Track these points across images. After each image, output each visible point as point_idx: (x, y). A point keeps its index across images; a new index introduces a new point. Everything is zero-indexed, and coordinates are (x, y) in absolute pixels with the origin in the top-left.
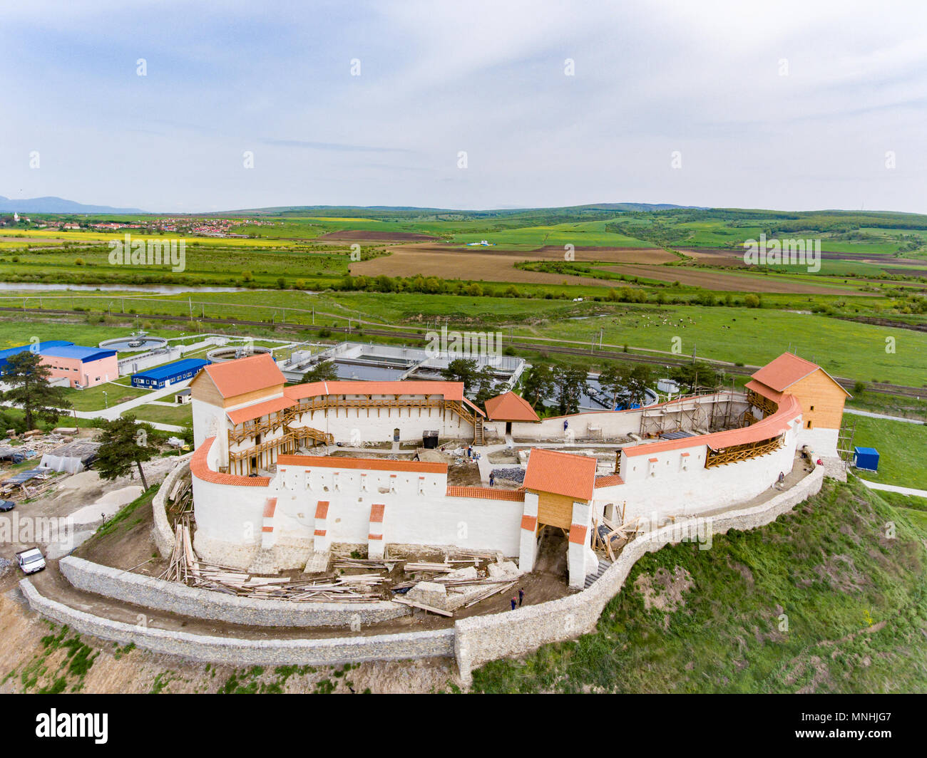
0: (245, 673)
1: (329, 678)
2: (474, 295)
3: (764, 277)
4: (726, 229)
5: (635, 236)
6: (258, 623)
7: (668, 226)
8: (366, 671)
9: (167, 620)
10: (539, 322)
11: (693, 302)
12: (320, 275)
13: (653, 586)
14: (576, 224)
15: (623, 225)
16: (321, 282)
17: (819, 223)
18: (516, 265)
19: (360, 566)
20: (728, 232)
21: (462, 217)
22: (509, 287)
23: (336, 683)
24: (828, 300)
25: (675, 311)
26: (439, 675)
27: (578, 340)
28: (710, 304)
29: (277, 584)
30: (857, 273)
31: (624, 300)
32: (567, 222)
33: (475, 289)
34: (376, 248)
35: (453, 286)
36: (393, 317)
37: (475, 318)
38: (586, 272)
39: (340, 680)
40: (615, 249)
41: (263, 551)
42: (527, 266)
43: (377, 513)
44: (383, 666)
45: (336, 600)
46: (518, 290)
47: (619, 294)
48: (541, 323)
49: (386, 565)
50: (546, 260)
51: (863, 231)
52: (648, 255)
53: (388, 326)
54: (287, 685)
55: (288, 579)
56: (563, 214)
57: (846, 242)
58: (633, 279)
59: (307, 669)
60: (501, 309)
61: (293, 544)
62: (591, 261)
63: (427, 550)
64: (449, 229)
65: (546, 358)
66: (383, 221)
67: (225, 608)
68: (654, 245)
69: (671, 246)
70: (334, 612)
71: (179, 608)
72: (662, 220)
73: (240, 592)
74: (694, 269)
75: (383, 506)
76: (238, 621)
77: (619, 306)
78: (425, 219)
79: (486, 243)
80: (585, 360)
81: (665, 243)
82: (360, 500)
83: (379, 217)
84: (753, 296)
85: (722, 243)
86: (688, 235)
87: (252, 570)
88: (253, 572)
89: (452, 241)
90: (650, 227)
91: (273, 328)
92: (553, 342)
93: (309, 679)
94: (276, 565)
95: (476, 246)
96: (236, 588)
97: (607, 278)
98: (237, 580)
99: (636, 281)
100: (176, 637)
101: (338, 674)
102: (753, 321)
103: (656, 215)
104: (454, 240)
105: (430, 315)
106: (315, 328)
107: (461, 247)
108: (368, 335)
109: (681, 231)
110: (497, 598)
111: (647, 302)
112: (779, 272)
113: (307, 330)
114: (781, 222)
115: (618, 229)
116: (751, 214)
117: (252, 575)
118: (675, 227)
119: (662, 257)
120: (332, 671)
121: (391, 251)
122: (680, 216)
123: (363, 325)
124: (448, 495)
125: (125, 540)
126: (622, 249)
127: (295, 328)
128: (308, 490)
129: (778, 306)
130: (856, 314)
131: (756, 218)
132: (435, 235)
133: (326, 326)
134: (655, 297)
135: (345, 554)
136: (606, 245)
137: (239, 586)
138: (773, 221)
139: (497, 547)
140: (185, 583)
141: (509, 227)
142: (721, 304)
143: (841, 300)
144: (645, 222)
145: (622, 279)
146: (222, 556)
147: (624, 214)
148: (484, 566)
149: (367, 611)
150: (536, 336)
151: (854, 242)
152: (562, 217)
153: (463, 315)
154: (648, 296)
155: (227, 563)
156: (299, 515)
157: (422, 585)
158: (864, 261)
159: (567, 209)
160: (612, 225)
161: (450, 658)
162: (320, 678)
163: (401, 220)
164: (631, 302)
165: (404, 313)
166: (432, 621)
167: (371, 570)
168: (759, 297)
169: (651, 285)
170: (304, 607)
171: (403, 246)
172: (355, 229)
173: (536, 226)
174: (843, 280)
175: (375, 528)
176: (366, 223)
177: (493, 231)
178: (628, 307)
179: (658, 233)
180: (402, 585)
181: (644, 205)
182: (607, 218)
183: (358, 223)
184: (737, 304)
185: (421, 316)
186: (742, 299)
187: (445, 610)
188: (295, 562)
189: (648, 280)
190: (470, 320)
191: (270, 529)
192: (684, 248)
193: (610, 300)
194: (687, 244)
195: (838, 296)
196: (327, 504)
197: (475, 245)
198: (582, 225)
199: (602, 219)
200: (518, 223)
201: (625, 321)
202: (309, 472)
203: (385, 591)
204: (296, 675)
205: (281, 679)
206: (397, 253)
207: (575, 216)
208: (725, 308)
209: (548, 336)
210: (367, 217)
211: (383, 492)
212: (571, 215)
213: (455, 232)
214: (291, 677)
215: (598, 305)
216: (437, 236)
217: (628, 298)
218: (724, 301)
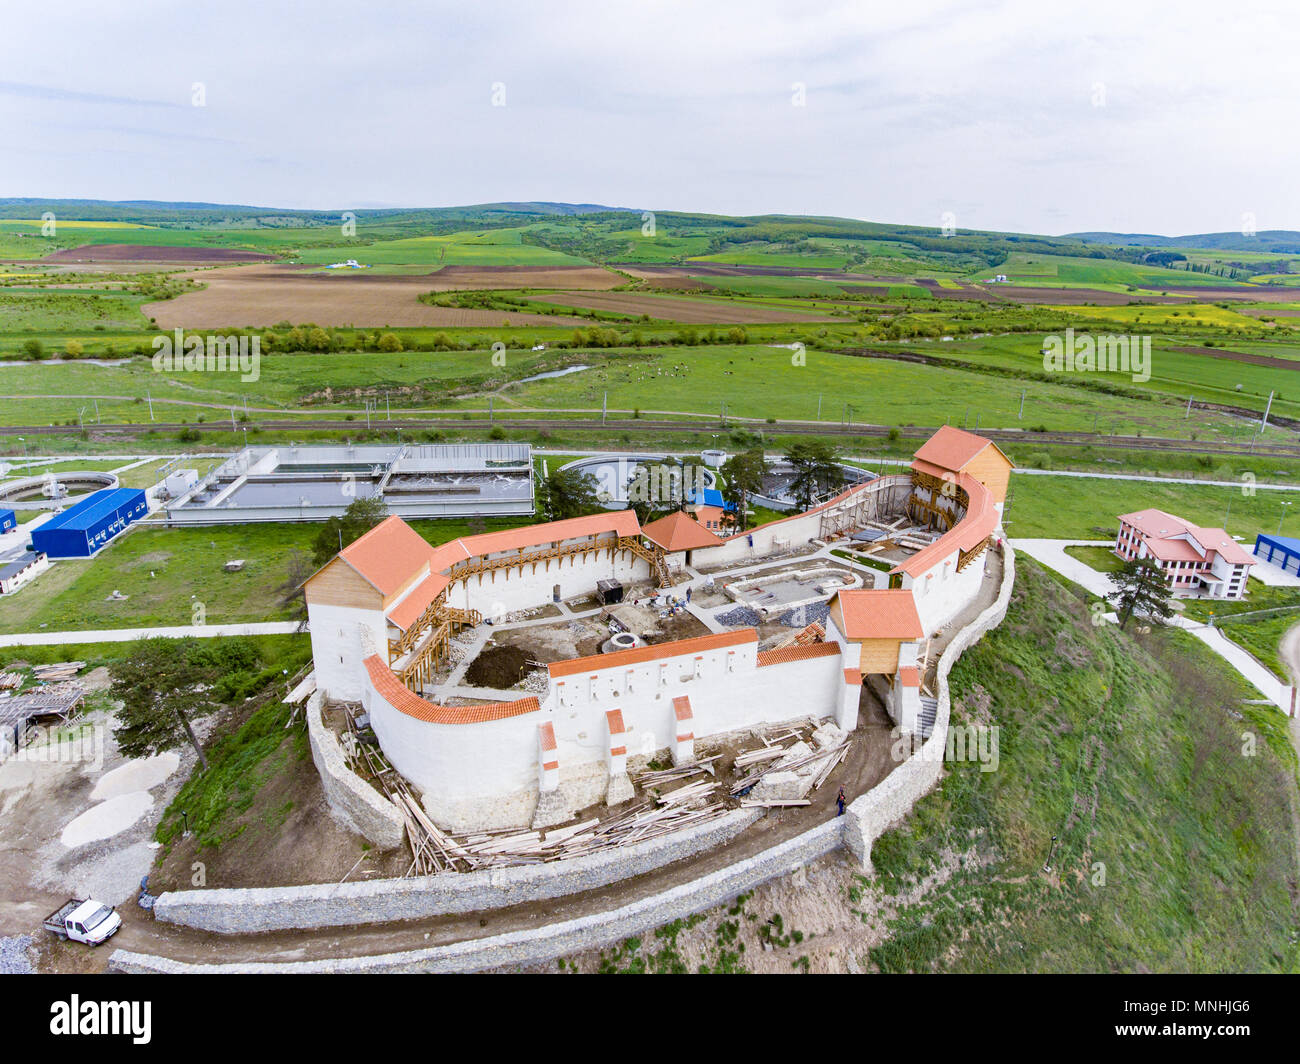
0: (618, 953)
1: (726, 919)
2: (390, 351)
3: (730, 303)
4: (669, 239)
5: (563, 250)
6: (586, 887)
7: (599, 235)
8: (763, 897)
9: (451, 927)
10: (508, 385)
11: (675, 342)
12: (100, 330)
13: (967, 710)
14: (480, 233)
15: (543, 234)
16: (117, 343)
17: (768, 231)
18: (421, 299)
19: (672, 777)
20: (673, 243)
21: (301, 221)
22: (437, 335)
23: (737, 922)
24: (812, 330)
25: (660, 356)
26: (841, 873)
27: (568, 407)
28: (692, 343)
29: (586, 831)
30: (818, 293)
31: (592, 344)
32: (466, 229)
33: (391, 341)
34: (173, 276)
35: (350, 339)
36: (286, 396)
37: (412, 387)
38: (522, 305)
39: (739, 916)
40: (543, 269)
41: (547, 795)
42: (436, 299)
43: (682, 707)
44: (780, 884)
45: (677, 828)
46: (450, 338)
47: (586, 337)
48: (512, 388)
49: (704, 767)
50: (461, 288)
51: (812, 241)
52: (589, 277)
53: (286, 411)
54: (679, 946)
55: (596, 821)
56: (458, 218)
57: (797, 255)
58: (589, 313)
59: (694, 919)
60: (441, 370)
61: (579, 775)
62: (523, 288)
63: (736, 736)
64: (286, 242)
65: (549, 438)
66: (162, 227)
67: (538, 883)
68: (587, 262)
69: (610, 264)
70: (684, 842)
71: (459, 906)
72: (591, 227)
73: (544, 857)
74: (649, 294)
75: (686, 698)
76: (557, 894)
77: (593, 353)
78: (238, 225)
79: (355, 263)
80: (599, 435)
81: (602, 258)
82: (658, 697)
83: (153, 219)
84: (736, 330)
85: (668, 257)
86: (627, 248)
87: (538, 824)
88: (541, 826)
89: (298, 261)
90: (577, 237)
91: (85, 436)
92: (543, 414)
93: (702, 929)
94: (569, 808)
95: (342, 269)
96: (537, 854)
97: (553, 313)
98: (530, 843)
99: (593, 315)
100: (503, 943)
101: (734, 912)
102: (749, 362)
103: (584, 219)
104: (301, 260)
105: (344, 388)
106: (168, 428)
107: (318, 271)
108: (268, 432)
109: (618, 243)
110: (842, 769)
111: (620, 345)
112: (743, 296)
113: (152, 432)
114: (728, 231)
115: (538, 240)
116: (694, 219)
117: (543, 831)
118: (609, 237)
119: (604, 279)
120: (726, 911)
121: (205, 282)
122: (614, 222)
123: (251, 414)
124: (759, 665)
125: (288, 840)
126: (552, 268)
127: (129, 430)
128: (593, 701)
129: (763, 340)
130: (843, 346)
131: (700, 225)
132: (265, 251)
133: (184, 422)
134: (629, 337)
135: (641, 767)
136: (527, 264)
137: (538, 850)
138: (721, 229)
139: (809, 712)
140: (454, 870)
141: (382, 238)
142: (705, 342)
143: (824, 328)
144: (571, 230)
145: (574, 314)
146: (483, 818)
147: (542, 219)
148: (807, 734)
149: (722, 829)
150: (515, 407)
151: (805, 255)
152: (458, 222)
153: (396, 385)
154: (621, 338)
155: (495, 825)
156: (579, 735)
157: (769, 779)
158: (818, 277)
159: (462, 210)
160: (529, 234)
161: (842, 850)
162: (715, 923)
163: (195, 225)
164: (602, 346)
165: (300, 388)
166: (793, 816)
167: (689, 779)
168: (744, 329)
169: (613, 320)
170: (645, 848)
171: (217, 271)
172: (116, 242)
173: (422, 235)
174: (810, 303)
175: (683, 728)
176: (126, 231)
177: (358, 244)
178: (603, 354)
179: (590, 246)
180: (738, 785)
181: (563, 206)
182: (519, 224)
183: (117, 231)
184: (721, 340)
185: (329, 390)
186: (724, 333)
187: (798, 799)
188: (589, 796)
189: (609, 313)
190: (407, 390)
191: (553, 765)
192: (625, 265)
193: (576, 346)
194: (628, 260)
195: (817, 325)
196: (617, 713)
197: (338, 268)
198: (489, 235)
199: (514, 225)
200: (395, 231)
201: (612, 374)
202: (596, 677)
203: (725, 799)
204: (684, 930)
205: (668, 942)
206: (214, 285)
207: (475, 220)
208: (711, 347)
209: (529, 404)
210: (129, 220)
211: (686, 681)
212: (470, 219)
213: (297, 246)
214: (679, 935)
215: (567, 354)
216: (271, 253)
217: (599, 341)
218: (708, 338)
